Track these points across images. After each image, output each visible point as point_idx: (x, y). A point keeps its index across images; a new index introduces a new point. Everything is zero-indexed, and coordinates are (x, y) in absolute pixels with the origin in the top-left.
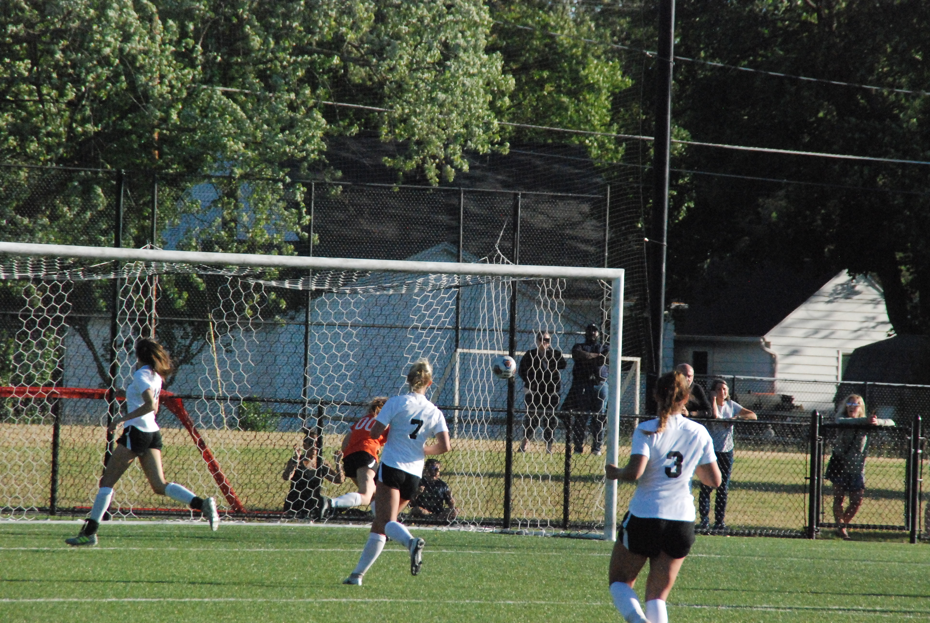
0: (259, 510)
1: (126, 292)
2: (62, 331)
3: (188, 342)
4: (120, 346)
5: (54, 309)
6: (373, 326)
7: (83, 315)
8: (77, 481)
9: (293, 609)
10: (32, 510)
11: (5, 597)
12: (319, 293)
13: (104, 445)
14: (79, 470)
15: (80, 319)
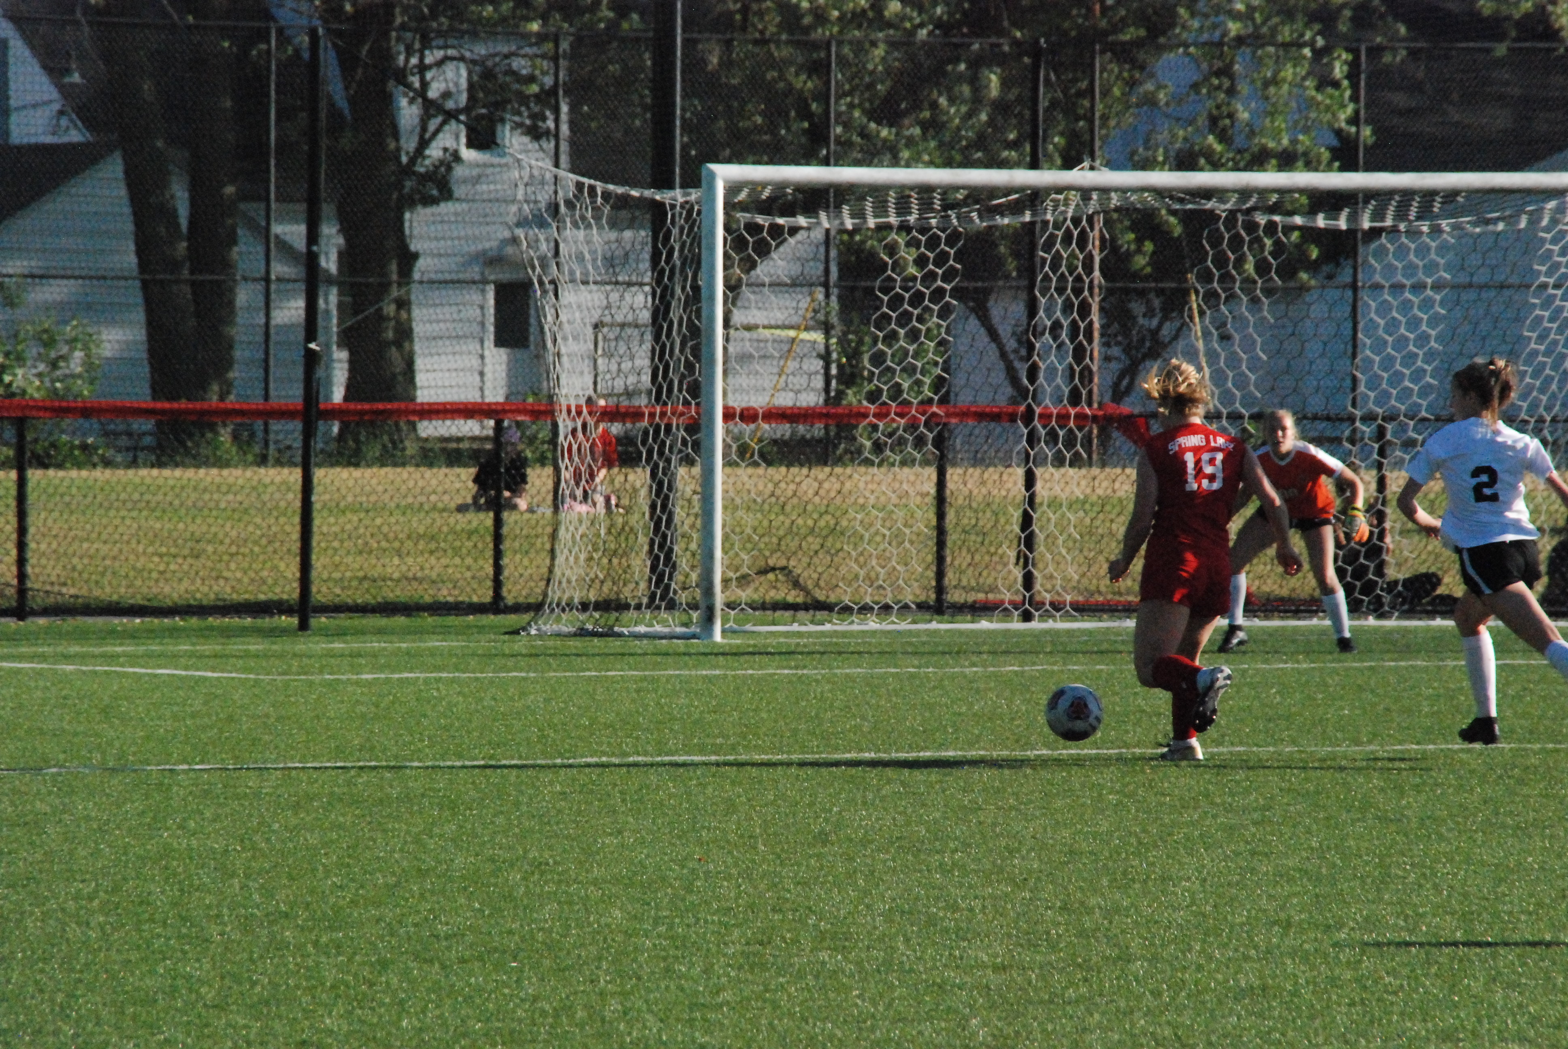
0: (1282, 600)
1: (1049, 245)
2: (945, 312)
3: (1155, 322)
4: (1043, 333)
5: (932, 276)
6: (1470, 285)
7: (980, 284)
8: (977, 557)
10: (906, 607)
11: (870, 750)
12: (1374, 233)
13: (1019, 498)
14: (979, 539)
15: (976, 289)
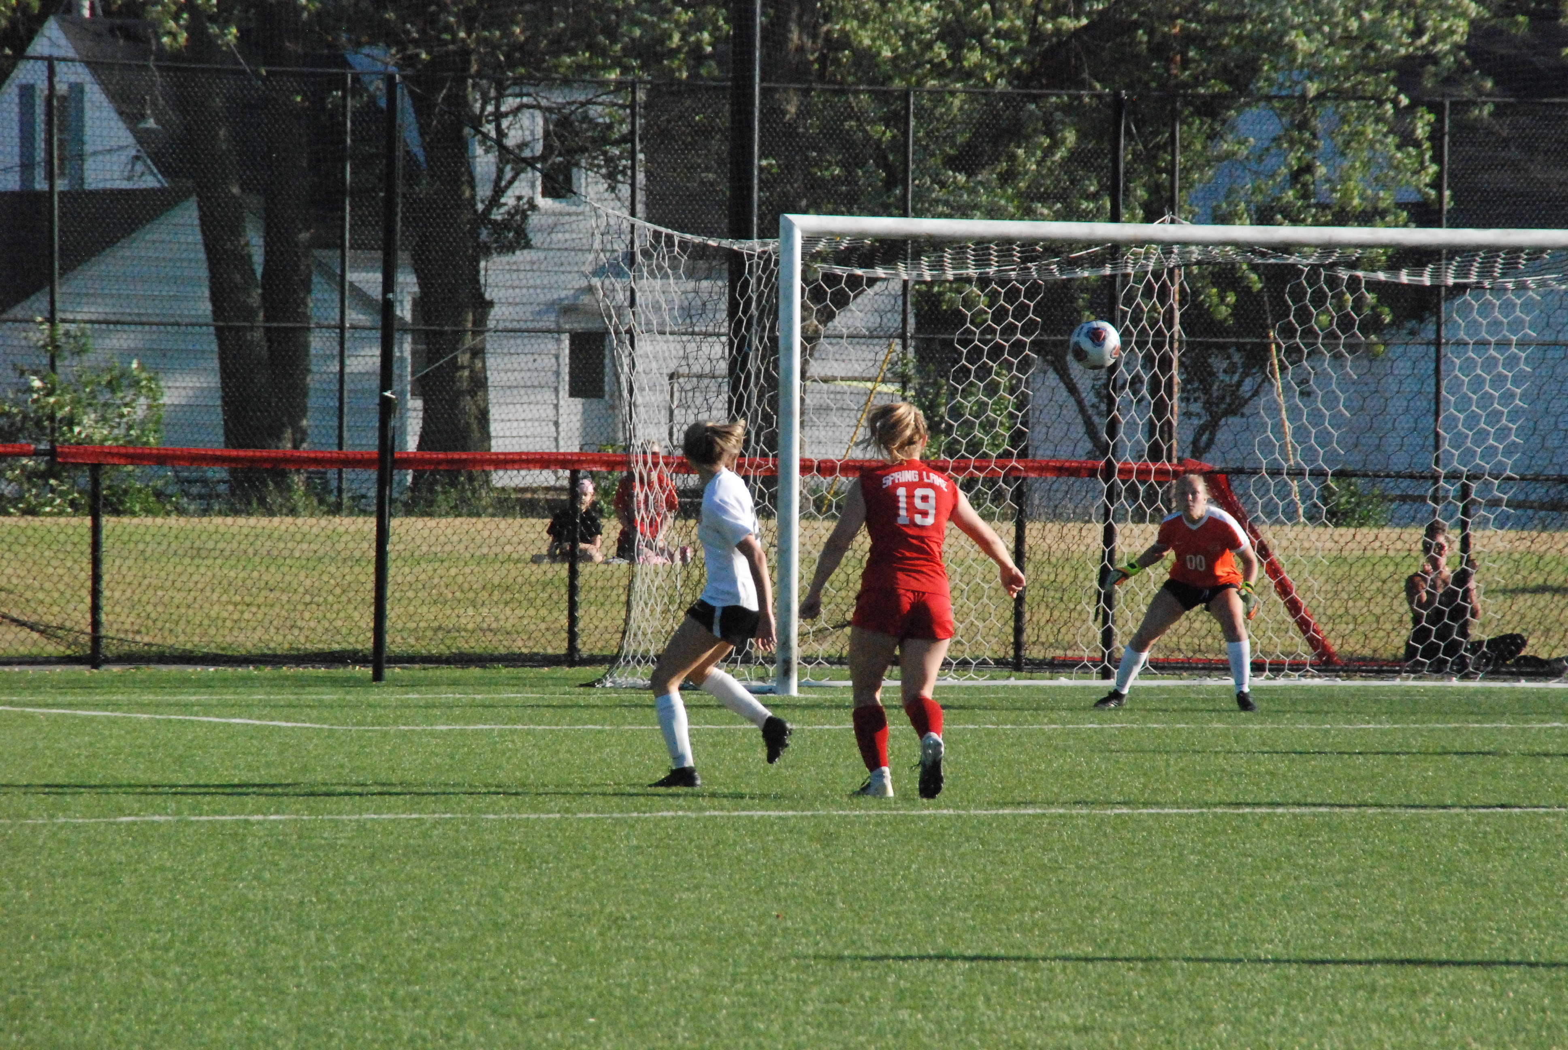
0: (1363, 659)
1: (1129, 299)
2: (1024, 366)
3: (1236, 378)
4: (1123, 387)
5: (1012, 329)
6: (1555, 344)
7: (1059, 337)
8: (1056, 613)
9: (1428, 825)
10: (984, 662)
11: (947, 807)
12: (1460, 289)
13: (1099, 554)
14: (1058, 595)
15: (1055, 344)
